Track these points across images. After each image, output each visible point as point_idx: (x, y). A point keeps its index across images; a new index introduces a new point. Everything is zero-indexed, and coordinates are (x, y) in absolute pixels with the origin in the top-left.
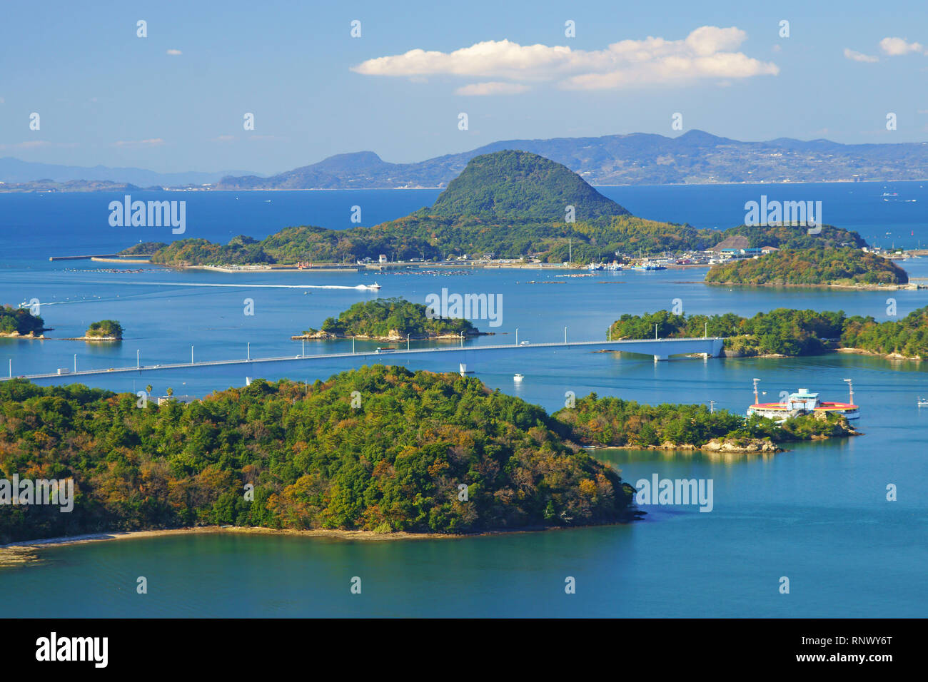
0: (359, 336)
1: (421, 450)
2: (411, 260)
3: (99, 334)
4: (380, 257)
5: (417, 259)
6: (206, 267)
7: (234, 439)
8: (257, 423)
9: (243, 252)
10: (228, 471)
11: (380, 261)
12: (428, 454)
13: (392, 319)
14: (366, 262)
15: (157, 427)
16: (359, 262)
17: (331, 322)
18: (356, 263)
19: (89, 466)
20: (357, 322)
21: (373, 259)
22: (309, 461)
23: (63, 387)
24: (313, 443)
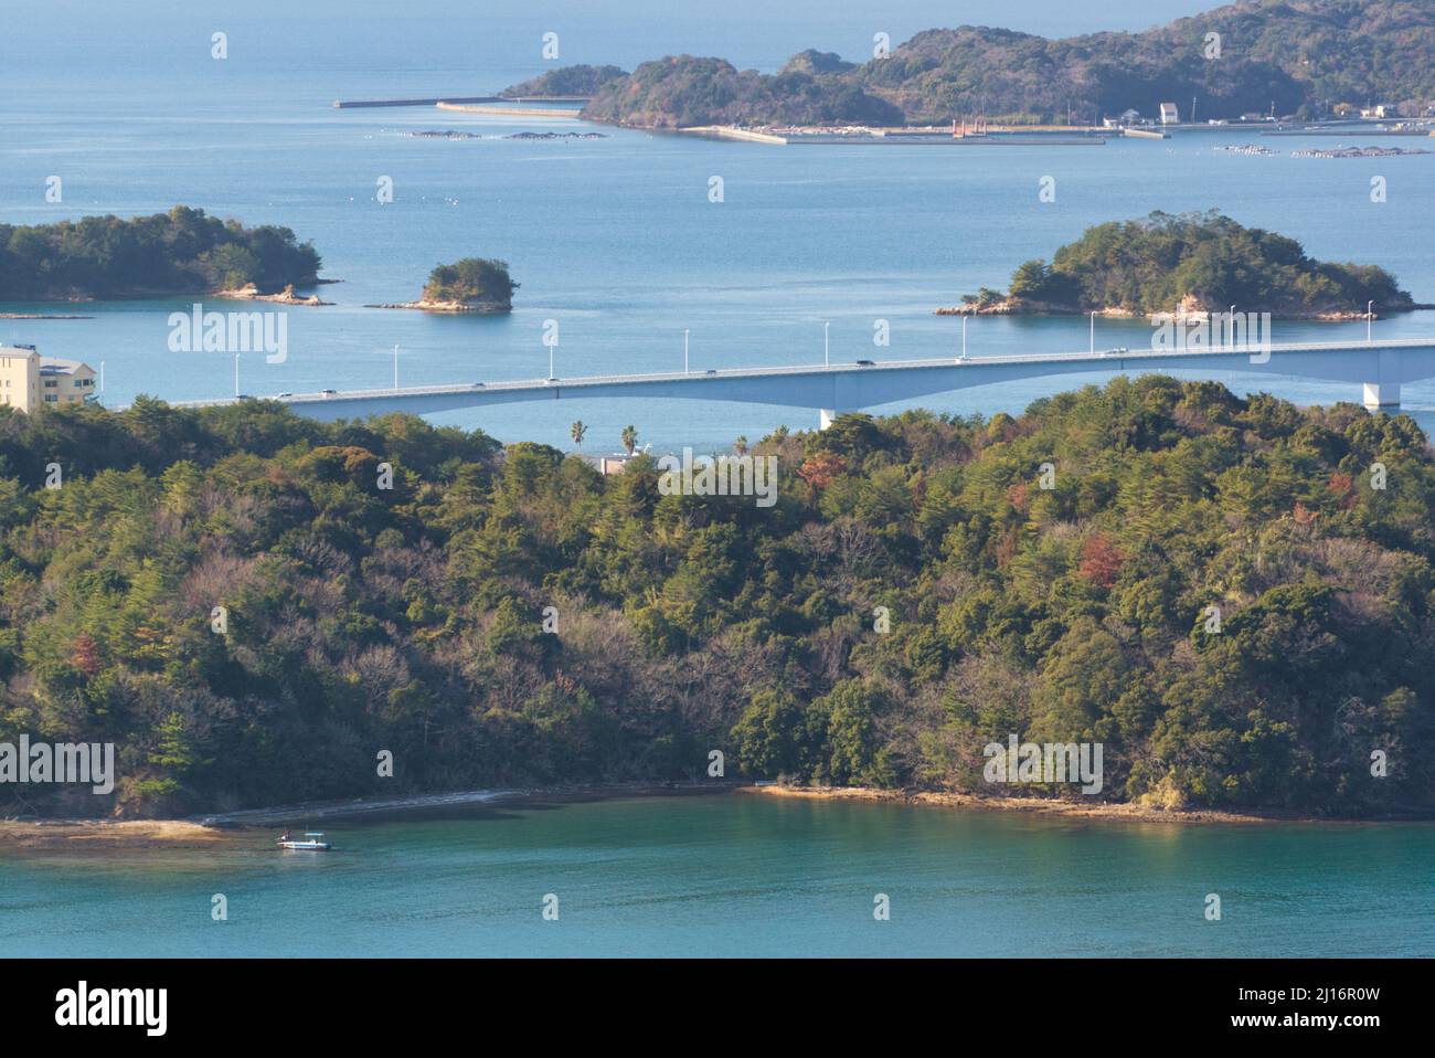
0: (1107, 310)
1: (1263, 601)
2: (1243, 118)
3: (457, 296)
4: (1163, 110)
5: (1256, 116)
6: (723, 130)
7: (791, 564)
8: (847, 522)
9: (815, 93)
10: (774, 642)
11: (1164, 118)
12: (1283, 612)
13: (1189, 268)
14: (1125, 123)
15: (597, 531)
16: (1107, 122)
17: (1032, 271)
18: (1102, 124)
19: (434, 620)
20: (1102, 274)
21: (1142, 115)
22: (977, 623)
23: (367, 425)
24: (990, 577)
